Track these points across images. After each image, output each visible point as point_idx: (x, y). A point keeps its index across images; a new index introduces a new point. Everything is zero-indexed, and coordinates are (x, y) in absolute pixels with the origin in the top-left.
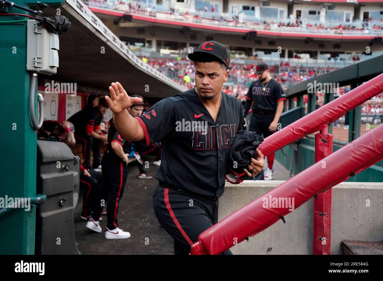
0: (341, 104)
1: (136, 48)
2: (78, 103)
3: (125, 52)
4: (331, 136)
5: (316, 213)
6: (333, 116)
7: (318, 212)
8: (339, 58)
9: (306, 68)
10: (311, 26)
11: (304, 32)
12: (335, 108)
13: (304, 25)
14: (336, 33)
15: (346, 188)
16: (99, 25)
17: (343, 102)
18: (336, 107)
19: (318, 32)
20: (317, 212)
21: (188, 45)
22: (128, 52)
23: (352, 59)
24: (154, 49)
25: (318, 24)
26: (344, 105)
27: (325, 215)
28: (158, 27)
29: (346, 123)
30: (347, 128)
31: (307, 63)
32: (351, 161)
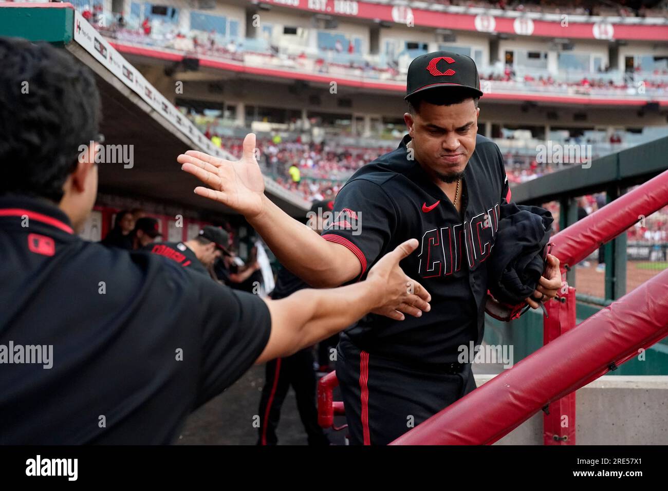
0: (588, 230)
1: (205, 119)
2: (95, 226)
3: (186, 131)
4: (572, 289)
5: (547, 436)
6: (574, 252)
7: (551, 435)
8: (584, 139)
9: (524, 156)
10: (532, 79)
11: (519, 90)
12: (579, 238)
13: (519, 78)
14: (577, 92)
15: (603, 387)
16: (137, 81)
17: (593, 226)
18: (580, 236)
19: (545, 92)
20: (548, 434)
21: (304, 115)
22: (191, 131)
23: (608, 140)
24: (240, 121)
25: (545, 77)
26: (594, 232)
27: (565, 440)
28: (248, 81)
29: (601, 260)
30: (601, 269)
31: (526, 148)
32: (608, 340)
